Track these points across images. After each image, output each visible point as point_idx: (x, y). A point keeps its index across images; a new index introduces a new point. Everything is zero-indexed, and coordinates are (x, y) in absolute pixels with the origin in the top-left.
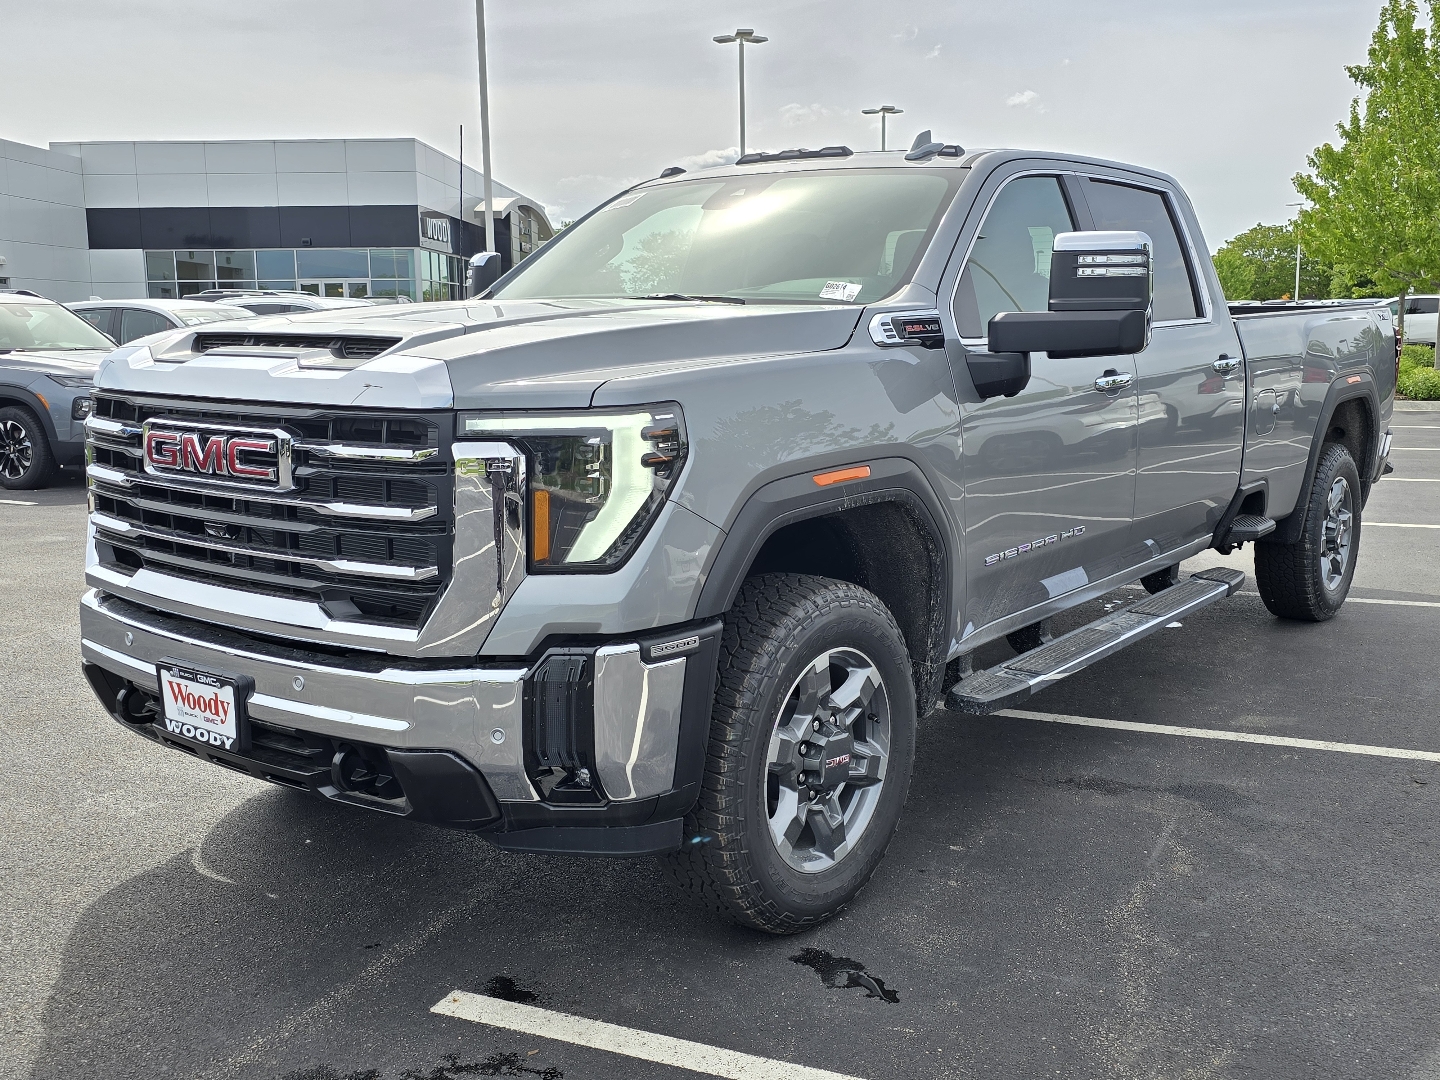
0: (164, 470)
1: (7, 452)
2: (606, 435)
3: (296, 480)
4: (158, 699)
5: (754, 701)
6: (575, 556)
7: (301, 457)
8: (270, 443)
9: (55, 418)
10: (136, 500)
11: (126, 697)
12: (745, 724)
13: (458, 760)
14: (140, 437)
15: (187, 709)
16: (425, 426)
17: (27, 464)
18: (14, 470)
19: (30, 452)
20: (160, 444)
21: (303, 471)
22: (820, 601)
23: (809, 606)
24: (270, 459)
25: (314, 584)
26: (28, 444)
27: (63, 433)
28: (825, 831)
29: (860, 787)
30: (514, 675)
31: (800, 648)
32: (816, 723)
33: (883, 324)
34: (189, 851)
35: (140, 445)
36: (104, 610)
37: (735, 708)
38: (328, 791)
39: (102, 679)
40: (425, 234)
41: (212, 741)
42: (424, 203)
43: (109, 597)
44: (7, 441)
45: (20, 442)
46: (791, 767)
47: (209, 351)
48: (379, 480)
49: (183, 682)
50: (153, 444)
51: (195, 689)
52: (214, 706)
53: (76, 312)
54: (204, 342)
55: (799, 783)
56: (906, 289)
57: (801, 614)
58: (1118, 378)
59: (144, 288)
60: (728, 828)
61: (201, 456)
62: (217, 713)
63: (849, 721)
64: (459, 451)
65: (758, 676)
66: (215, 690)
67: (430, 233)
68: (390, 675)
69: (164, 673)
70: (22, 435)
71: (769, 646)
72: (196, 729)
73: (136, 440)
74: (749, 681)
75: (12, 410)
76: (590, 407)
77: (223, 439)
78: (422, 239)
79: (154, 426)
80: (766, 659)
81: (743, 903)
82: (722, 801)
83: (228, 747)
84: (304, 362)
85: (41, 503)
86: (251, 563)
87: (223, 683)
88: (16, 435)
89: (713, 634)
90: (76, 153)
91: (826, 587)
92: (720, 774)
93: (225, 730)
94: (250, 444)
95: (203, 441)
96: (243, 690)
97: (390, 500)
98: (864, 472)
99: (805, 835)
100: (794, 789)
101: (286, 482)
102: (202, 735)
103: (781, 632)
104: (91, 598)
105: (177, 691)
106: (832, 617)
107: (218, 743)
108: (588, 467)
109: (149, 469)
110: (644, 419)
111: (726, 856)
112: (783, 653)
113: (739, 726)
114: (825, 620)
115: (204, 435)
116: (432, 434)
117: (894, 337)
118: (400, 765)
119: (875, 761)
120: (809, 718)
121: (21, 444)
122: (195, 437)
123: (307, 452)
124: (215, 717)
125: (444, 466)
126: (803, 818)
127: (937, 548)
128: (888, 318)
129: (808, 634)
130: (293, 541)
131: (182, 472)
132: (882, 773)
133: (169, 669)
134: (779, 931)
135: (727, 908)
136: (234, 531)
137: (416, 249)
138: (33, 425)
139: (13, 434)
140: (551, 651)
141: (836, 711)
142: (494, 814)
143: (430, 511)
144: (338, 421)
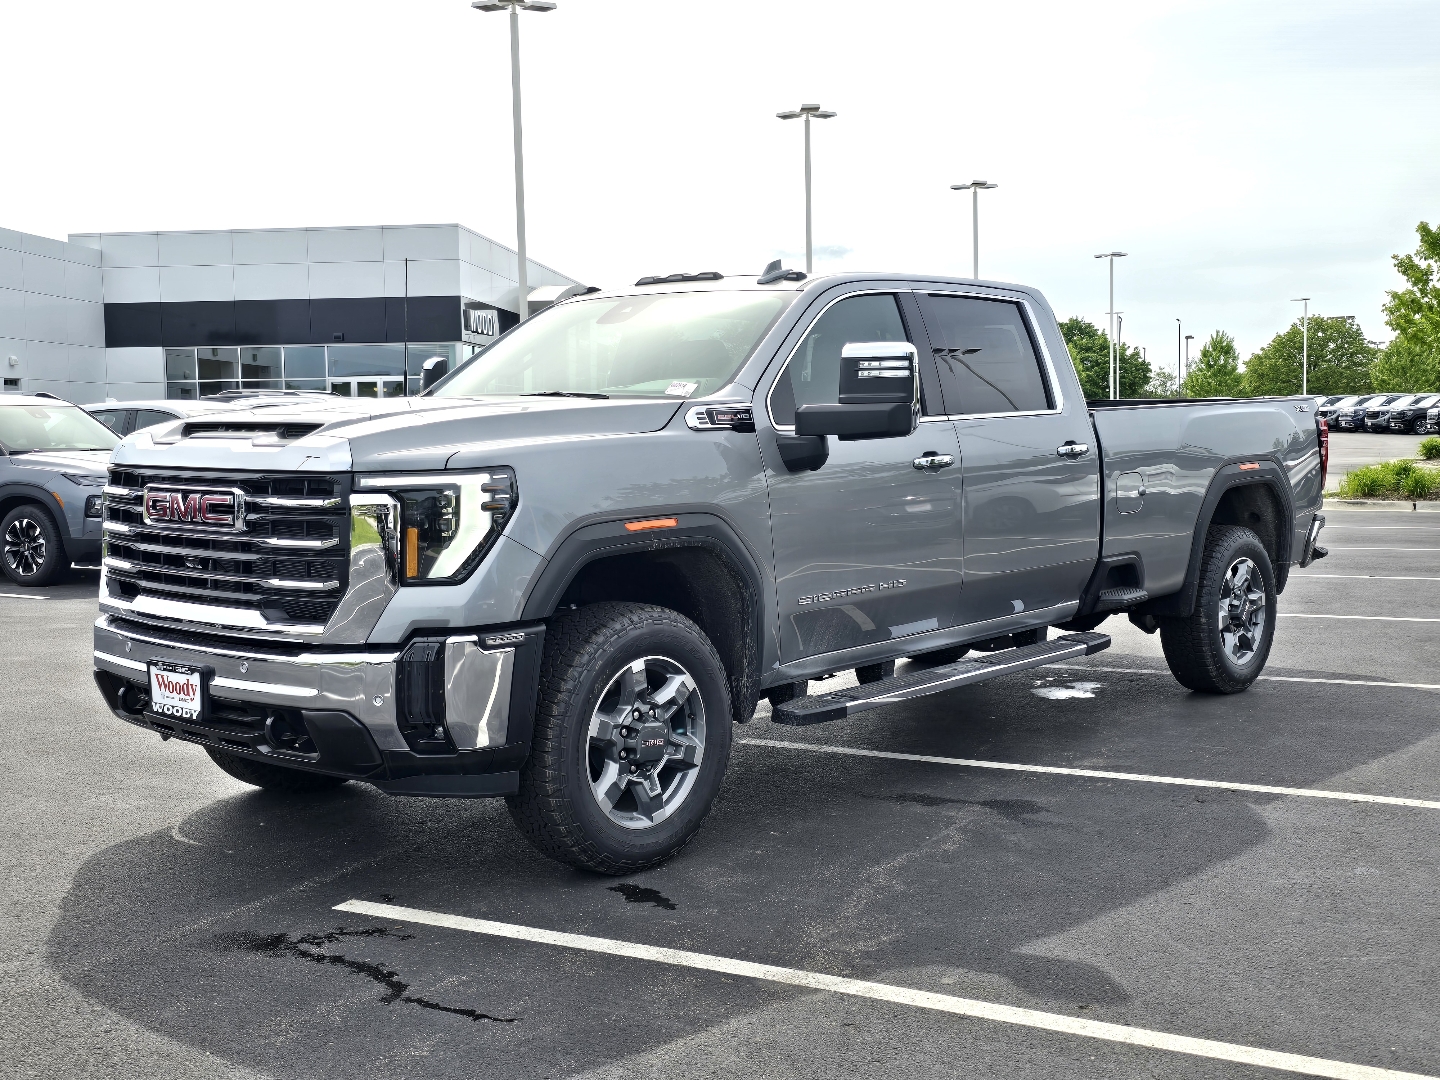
0: (157, 520)
1: (22, 549)
2: (456, 488)
3: (248, 523)
4: (148, 690)
5: (575, 687)
6: (433, 574)
7: (251, 507)
8: (228, 497)
9: (69, 516)
10: (137, 545)
11: (124, 692)
12: (567, 704)
13: (351, 718)
14: (141, 497)
15: (167, 693)
16: (331, 483)
17: (40, 561)
18: (27, 567)
19: (43, 549)
20: (155, 502)
21: (252, 517)
22: (635, 618)
23: (626, 621)
24: (228, 509)
25: (256, 597)
26: (41, 541)
27: (75, 531)
28: (645, 799)
29: (681, 771)
30: (390, 658)
31: (615, 651)
32: (636, 714)
33: (697, 414)
34: (170, 828)
35: (141, 505)
36: (112, 629)
37: (560, 692)
38: (264, 749)
39: (108, 680)
40: (467, 327)
41: (184, 716)
42: (467, 293)
43: (116, 620)
44: (22, 539)
45: (35, 539)
46: (611, 743)
47: (193, 435)
48: (301, 522)
49: (165, 673)
50: (151, 504)
51: (174, 677)
52: (184, 689)
53: (92, 414)
54: (190, 429)
55: (621, 758)
56: (729, 387)
57: (618, 626)
58: (937, 459)
59: (162, 388)
60: (554, 780)
61: (183, 508)
62: (188, 694)
63: (667, 716)
64: (355, 500)
65: (580, 670)
66: (188, 677)
67: (473, 327)
68: (305, 658)
69: (152, 668)
70: (37, 533)
71: (589, 649)
72: (173, 707)
73: (139, 500)
74: (572, 672)
75: (28, 509)
76: (446, 469)
77: (199, 496)
78: (464, 332)
79: (152, 489)
80: (586, 657)
81: (569, 841)
82: (549, 759)
83: (194, 718)
84: (257, 442)
85: (54, 597)
86: (216, 585)
87: (192, 670)
88: (31, 534)
89: (536, 634)
90: (95, 246)
91: (643, 609)
92: (547, 739)
93: (193, 706)
94: (217, 499)
95: (185, 498)
96: (207, 675)
97: (309, 536)
98: (670, 523)
99: (626, 799)
100: (615, 762)
101: (240, 525)
102: (177, 711)
103: (601, 639)
104: (102, 622)
105: (161, 680)
106: (644, 630)
107: (188, 716)
108: (444, 511)
109: (148, 521)
110: (484, 478)
111: (553, 801)
112: (601, 654)
113: (563, 705)
114: (638, 632)
115: (186, 494)
116: (337, 488)
117: (707, 423)
118: (311, 720)
119: (691, 750)
120: (629, 708)
121: (35, 542)
122: (179, 496)
123: (255, 504)
124: (187, 697)
125: (343, 510)
126: (623, 786)
127: (746, 585)
128: (703, 409)
129: (622, 641)
130: (247, 568)
131: (170, 521)
132: (698, 759)
133: (156, 665)
134: (602, 869)
135: (559, 847)
136: (204, 563)
137: (458, 345)
138: (48, 523)
139: (28, 532)
140: (415, 640)
141: (654, 706)
142: (379, 762)
143: (335, 541)
144: (275, 481)
